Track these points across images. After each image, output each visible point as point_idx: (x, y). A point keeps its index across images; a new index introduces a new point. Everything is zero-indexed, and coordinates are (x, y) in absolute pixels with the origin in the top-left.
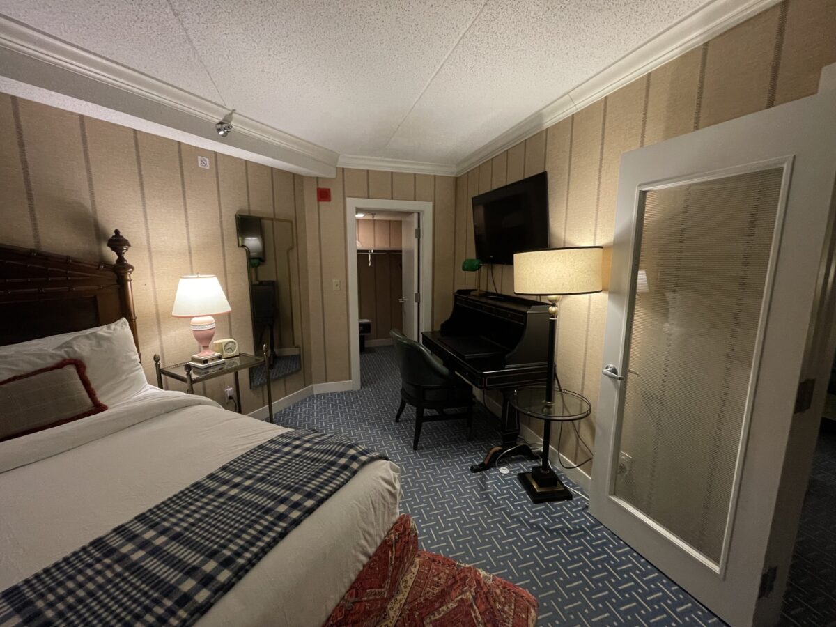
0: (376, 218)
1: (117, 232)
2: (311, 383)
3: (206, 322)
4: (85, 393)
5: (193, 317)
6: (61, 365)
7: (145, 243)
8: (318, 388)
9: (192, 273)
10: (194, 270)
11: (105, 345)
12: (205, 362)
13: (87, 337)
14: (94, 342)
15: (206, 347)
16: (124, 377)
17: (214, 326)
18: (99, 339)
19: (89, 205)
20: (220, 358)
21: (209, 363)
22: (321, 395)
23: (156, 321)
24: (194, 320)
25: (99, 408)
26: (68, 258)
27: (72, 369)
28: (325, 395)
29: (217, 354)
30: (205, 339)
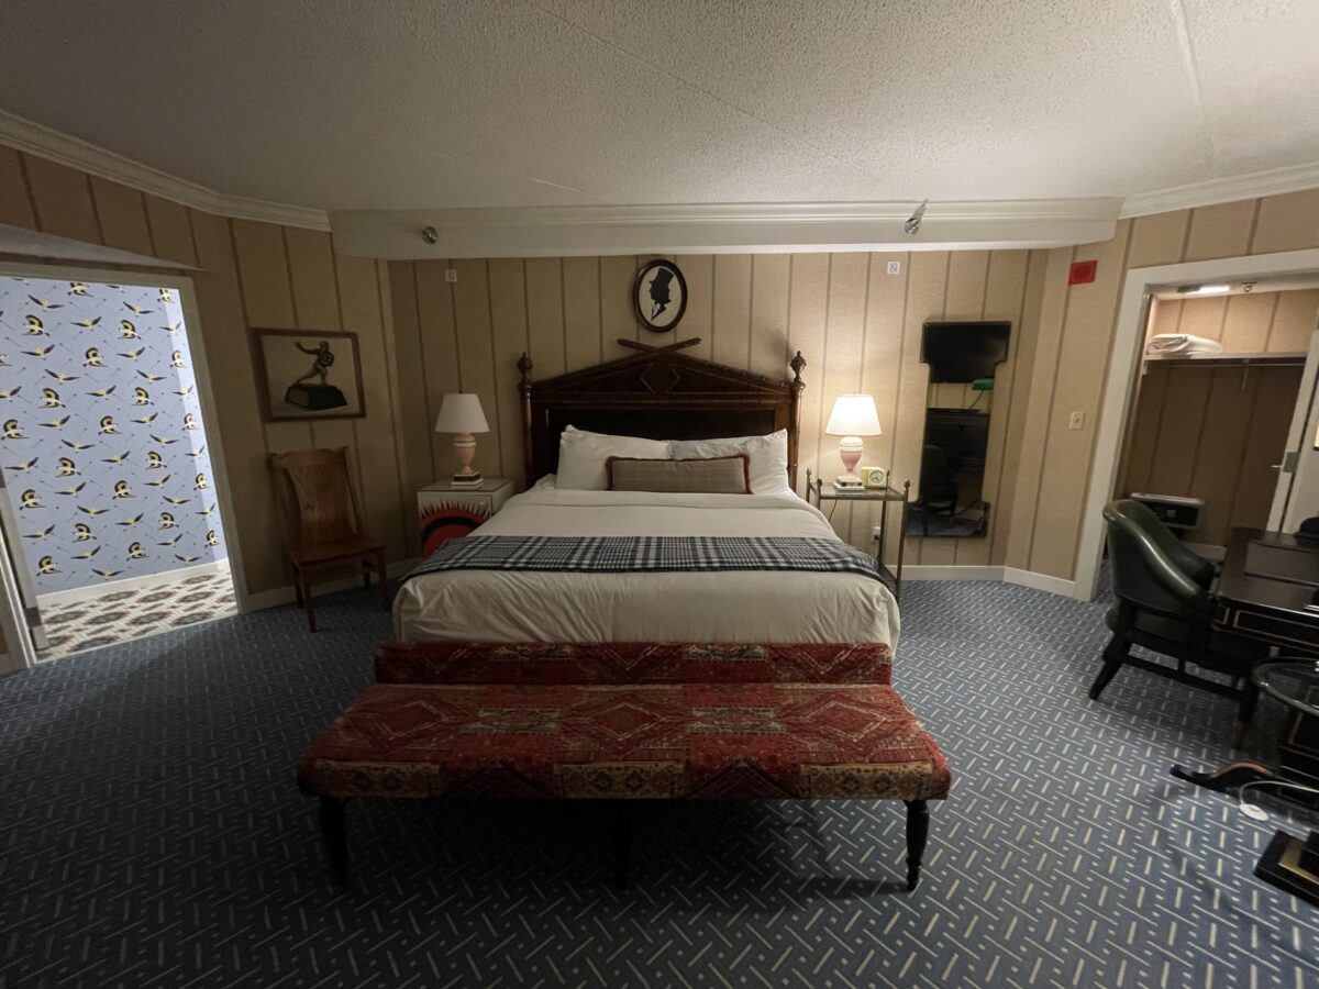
0: (1255, 289)
1: (799, 353)
2: (1003, 564)
3: (853, 443)
4: (743, 479)
5: (844, 436)
6: (736, 457)
7: (821, 363)
8: (1012, 574)
9: (860, 392)
10: (863, 388)
11: (765, 447)
12: (844, 484)
13: (757, 440)
14: (760, 444)
15: (850, 470)
16: (771, 476)
17: (861, 449)
18: (763, 442)
19: (785, 331)
20: (860, 484)
21: (848, 487)
22: (1011, 585)
23: (817, 438)
24: (845, 440)
25: (748, 492)
26: (762, 377)
27: (741, 461)
28: (1018, 587)
29: (859, 480)
30: (851, 461)
